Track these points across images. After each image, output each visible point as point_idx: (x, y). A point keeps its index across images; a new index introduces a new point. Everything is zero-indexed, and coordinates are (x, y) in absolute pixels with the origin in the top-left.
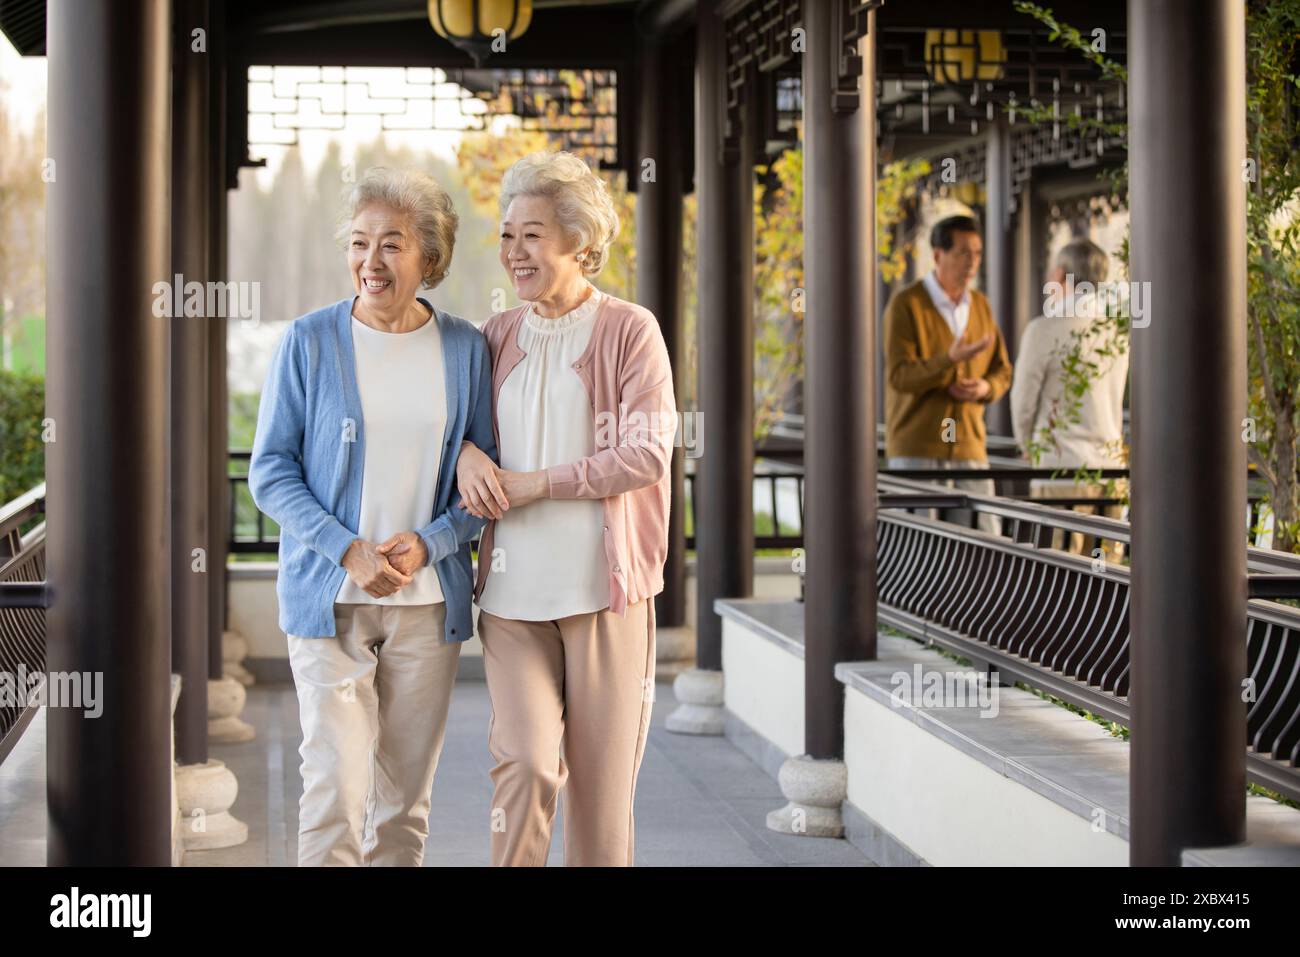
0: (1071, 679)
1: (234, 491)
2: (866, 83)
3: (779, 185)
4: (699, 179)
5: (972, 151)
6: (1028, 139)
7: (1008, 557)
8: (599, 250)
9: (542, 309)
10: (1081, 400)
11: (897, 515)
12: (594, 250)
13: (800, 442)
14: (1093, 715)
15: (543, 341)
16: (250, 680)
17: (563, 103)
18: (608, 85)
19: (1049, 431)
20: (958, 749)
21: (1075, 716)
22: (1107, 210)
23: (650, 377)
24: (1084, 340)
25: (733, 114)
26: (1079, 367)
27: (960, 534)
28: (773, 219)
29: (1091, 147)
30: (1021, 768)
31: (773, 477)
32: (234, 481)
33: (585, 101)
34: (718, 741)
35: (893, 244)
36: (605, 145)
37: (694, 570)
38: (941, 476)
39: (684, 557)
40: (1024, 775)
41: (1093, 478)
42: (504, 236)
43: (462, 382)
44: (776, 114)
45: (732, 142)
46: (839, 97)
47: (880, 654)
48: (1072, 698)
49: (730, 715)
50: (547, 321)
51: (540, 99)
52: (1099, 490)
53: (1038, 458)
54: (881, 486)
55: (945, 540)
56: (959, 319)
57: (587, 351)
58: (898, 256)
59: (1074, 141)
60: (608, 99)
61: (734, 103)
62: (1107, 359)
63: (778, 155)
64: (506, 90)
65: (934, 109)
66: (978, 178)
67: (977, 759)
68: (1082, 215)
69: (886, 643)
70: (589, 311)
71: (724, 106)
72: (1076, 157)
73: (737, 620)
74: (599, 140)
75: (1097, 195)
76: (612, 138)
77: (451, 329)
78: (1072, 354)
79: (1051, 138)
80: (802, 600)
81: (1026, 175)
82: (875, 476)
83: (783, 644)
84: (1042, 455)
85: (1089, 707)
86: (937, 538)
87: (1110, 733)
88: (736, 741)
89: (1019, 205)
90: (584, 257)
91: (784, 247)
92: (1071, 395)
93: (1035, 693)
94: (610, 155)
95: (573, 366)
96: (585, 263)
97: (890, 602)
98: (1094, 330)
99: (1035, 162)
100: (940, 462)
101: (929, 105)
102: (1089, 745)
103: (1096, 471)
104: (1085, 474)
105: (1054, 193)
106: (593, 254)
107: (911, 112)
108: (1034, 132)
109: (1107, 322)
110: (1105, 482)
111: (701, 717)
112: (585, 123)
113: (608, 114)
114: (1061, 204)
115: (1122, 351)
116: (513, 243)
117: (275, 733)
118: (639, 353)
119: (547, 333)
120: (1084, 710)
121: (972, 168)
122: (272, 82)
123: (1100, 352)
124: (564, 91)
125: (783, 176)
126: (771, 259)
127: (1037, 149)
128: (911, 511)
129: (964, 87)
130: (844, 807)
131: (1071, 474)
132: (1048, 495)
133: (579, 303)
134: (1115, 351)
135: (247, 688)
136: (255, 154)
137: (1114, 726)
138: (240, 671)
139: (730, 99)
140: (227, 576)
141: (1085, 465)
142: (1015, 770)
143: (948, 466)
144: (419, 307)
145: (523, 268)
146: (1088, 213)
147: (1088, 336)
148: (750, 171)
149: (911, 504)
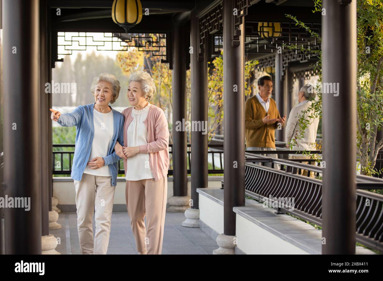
0: (303, 212)
1: (54, 156)
2: (242, 38)
3: (214, 67)
4: (191, 65)
5: (271, 58)
6: (287, 54)
7: (284, 176)
8: (150, 96)
9: (136, 108)
10: (304, 131)
11: (250, 164)
12: (149, 95)
13: (223, 143)
14: (309, 222)
15: (136, 115)
16: (59, 211)
17: (150, 43)
18: (164, 38)
19: (295, 140)
20: (270, 232)
21: (304, 223)
22: (310, 75)
23: (162, 125)
24: (305, 113)
25: (201, 47)
26: (304, 121)
27: (269, 170)
28: (213, 77)
29: (306, 57)
30: (289, 238)
31: (213, 153)
32: (54, 153)
33: (157, 42)
34: (198, 229)
35: (247, 85)
36: (162, 55)
37: (190, 180)
38: (263, 153)
39: (187, 176)
40: (290, 240)
41: (308, 153)
42: (128, 90)
43: (117, 126)
44: (214, 46)
45: (201, 55)
46: (234, 42)
47: (246, 204)
48: (303, 217)
49: (201, 222)
50: (137, 111)
51: (144, 42)
52: (310, 157)
53: (292, 148)
54: (246, 156)
55: (265, 171)
56: (267, 106)
57: (147, 118)
58: (249, 88)
59: (301, 55)
60: (164, 41)
61: (202, 43)
62: (312, 119)
63: (214, 58)
64: (133, 39)
65: (260, 45)
66: (273, 66)
67: (275, 235)
68: (303, 76)
69: (248, 201)
70: (147, 108)
71: (199, 44)
72: (302, 60)
73: (203, 194)
74: (161, 54)
75: (307, 71)
76: (165, 53)
77: (115, 113)
78: (302, 117)
79: (295, 54)
80: (222, 189)
81: (287, 65)
82: (245, 153)
83: (217, 201)
84: (293, 147)
85: (308, 220)
86: (262, 171)
87: (314, 228)
88: (203, 229)
89: (285, 74)
90: (146, 97)
91: (216, 86)
92: (301, 129)
93: (292, 216)
94: (164, 58)
95: (143, 122)
96: (147, 98)
97: (249, 190)
98: (308, 110)
99: (289, 61)
100: (262, 148)
101: (259, 44)
102: (308, 231)
103: (309, 151)
104: (306, 152)
105: (294, 70)
106: (149, 97)
107: (253, 46)
108: (289, 52)
109: (312, 108)
110: (312, 155)
111: (192, 222)
112: (157, 49)
113: (164, 46)
114: (296, 73)
115: (316, 117)
116: (130, 92)
117: (67, 227)
118: (160, 119)
119: (137, 113)
120: (306, 221)
121: (271, 62)
122: (64, 36)
123: (310, 117)
124: (151, 39)
125: (215, 65)
126: (212, 89)
127: (290, 57)
128: (254, 163)
129: (269, 39)
130: (235, 249)
131: (301, 152)
132: (294, 158)
133: (145, 107)
134: (315, 117)
135: (59, 213)
136: (60, 57)
137: (316, 226)
138: (57, 209)
139: (201, 42)
140: (53, 181)
141: (306, 150)
142: (287, 239)
143: (265, 150)
144: (109, 108)
145: (132, 99)
146: (305, 76)
147: (306, 112)
148: (206, 63)
149: (254, 161)
